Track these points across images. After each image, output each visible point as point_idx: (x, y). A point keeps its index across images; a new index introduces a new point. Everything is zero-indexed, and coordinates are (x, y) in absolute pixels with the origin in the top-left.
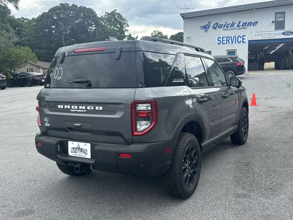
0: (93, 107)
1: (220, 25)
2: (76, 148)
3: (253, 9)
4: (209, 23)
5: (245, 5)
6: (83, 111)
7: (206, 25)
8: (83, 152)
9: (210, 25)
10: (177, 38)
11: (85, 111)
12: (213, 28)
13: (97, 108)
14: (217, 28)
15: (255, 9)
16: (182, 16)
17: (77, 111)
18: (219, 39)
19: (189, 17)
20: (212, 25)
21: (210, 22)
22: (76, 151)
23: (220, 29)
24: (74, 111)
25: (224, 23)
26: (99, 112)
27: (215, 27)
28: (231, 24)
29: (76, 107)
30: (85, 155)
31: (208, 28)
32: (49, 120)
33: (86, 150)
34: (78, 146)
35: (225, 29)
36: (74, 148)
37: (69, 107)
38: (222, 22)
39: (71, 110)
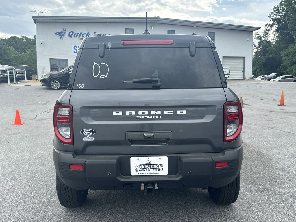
0: (173, 111)
1: (75, 34)
2: (143, 165)
3: (107, 23)
4: (65, 31)
5: (100, 17)
6: (157, 117)
7: (61, 32)
8: (156, 168)
9: (65, 33)
10: (11, 43)
11: (160, 117)
12: (69, 35)
13: (179, 112)
14: (73, 36)
15: (109, 23)
16: (34, 20)
17: (148, 117)
18: (75, 48)
19: (42, 21)
20: (67, 32)
21: (64, 29)
22: (144, 168)
23: (75, 38)
24: (143, 117)
25: (80, 33)
26: (182, 117)
27: (70, 35)
28: (86, 34)
29: (146, 113)
30: (159, 172)
31: (63, 35)
32: (93, 132)
33: (162, 166)
34: (148, 162)
35: (81, 39)
36: (140, 165)
37: (133, 113)
38: (77, 30)
39: (137, 117)
